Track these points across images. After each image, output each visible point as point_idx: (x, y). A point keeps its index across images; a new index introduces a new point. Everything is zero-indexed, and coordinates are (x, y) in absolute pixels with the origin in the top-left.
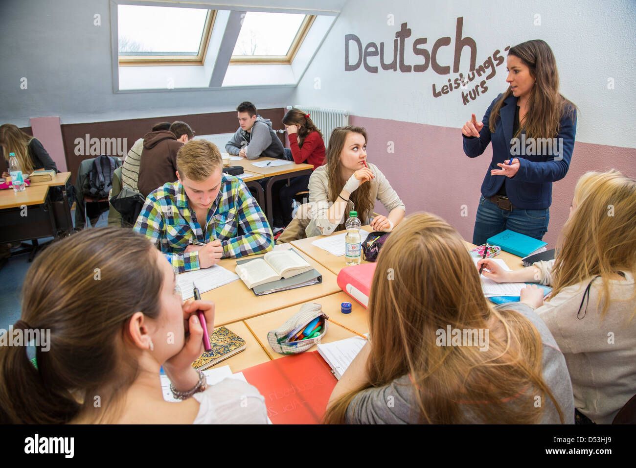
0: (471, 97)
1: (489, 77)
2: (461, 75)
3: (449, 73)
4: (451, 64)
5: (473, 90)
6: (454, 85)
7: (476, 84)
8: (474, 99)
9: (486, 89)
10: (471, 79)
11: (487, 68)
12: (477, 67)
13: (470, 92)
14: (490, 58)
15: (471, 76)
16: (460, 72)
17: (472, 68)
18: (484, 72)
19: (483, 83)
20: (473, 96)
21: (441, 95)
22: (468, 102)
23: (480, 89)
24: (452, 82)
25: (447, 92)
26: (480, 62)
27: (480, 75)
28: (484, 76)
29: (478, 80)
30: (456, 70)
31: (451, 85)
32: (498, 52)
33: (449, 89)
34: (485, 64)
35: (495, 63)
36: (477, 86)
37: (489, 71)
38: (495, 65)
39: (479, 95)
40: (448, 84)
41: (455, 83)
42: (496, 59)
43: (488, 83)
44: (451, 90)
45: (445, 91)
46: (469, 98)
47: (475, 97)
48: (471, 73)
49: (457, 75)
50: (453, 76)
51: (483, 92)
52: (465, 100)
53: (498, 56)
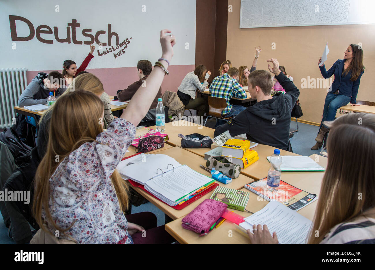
0: (118, 55)
1: (125, 48)
2: (112, 47)
3: (106, 46)
4: (107, 41)
5: (119, 52)
6: (109, 51)
7: (120, 50)
8: (119, 56)
9: (124, 52)
10: (117, 49)
11: (124, 44)
12: (119, 44)
13: (117, 53)
14: (124, 41)
15: (117, 47)
16: (112, 45)
17: (117, 44)
18: (123, 46)
19: (122, 50)
20: (119, 55)
21: (103, 55)
22: (117, 57)
23: (122, 52)
24: (108, 49)
25: (107, 53)
26: (120, 42)
27: (121, 47)
28: (123, 48)
29: (120, 49)
30: (110, 44)
31: (108, 51)
32: (127, 39)
33: (107, 52)
34: (123, 43)
35: (127, 43)
36: (120, 51)
37: (125, 46)
38: (127, 44)
39: (121, 54)
40: (106, 50)
41: (110, 50)
42: (127, 41)
43: (125, 50)
44: (108, 52)
45: (105, 53)
46: (117, 55)
47: (120, 55)
48: (117, 46)
49: (110, 47)
50: (108, 47)
51: (123, 53)
52: (115, 56)
53: (128, 40)
